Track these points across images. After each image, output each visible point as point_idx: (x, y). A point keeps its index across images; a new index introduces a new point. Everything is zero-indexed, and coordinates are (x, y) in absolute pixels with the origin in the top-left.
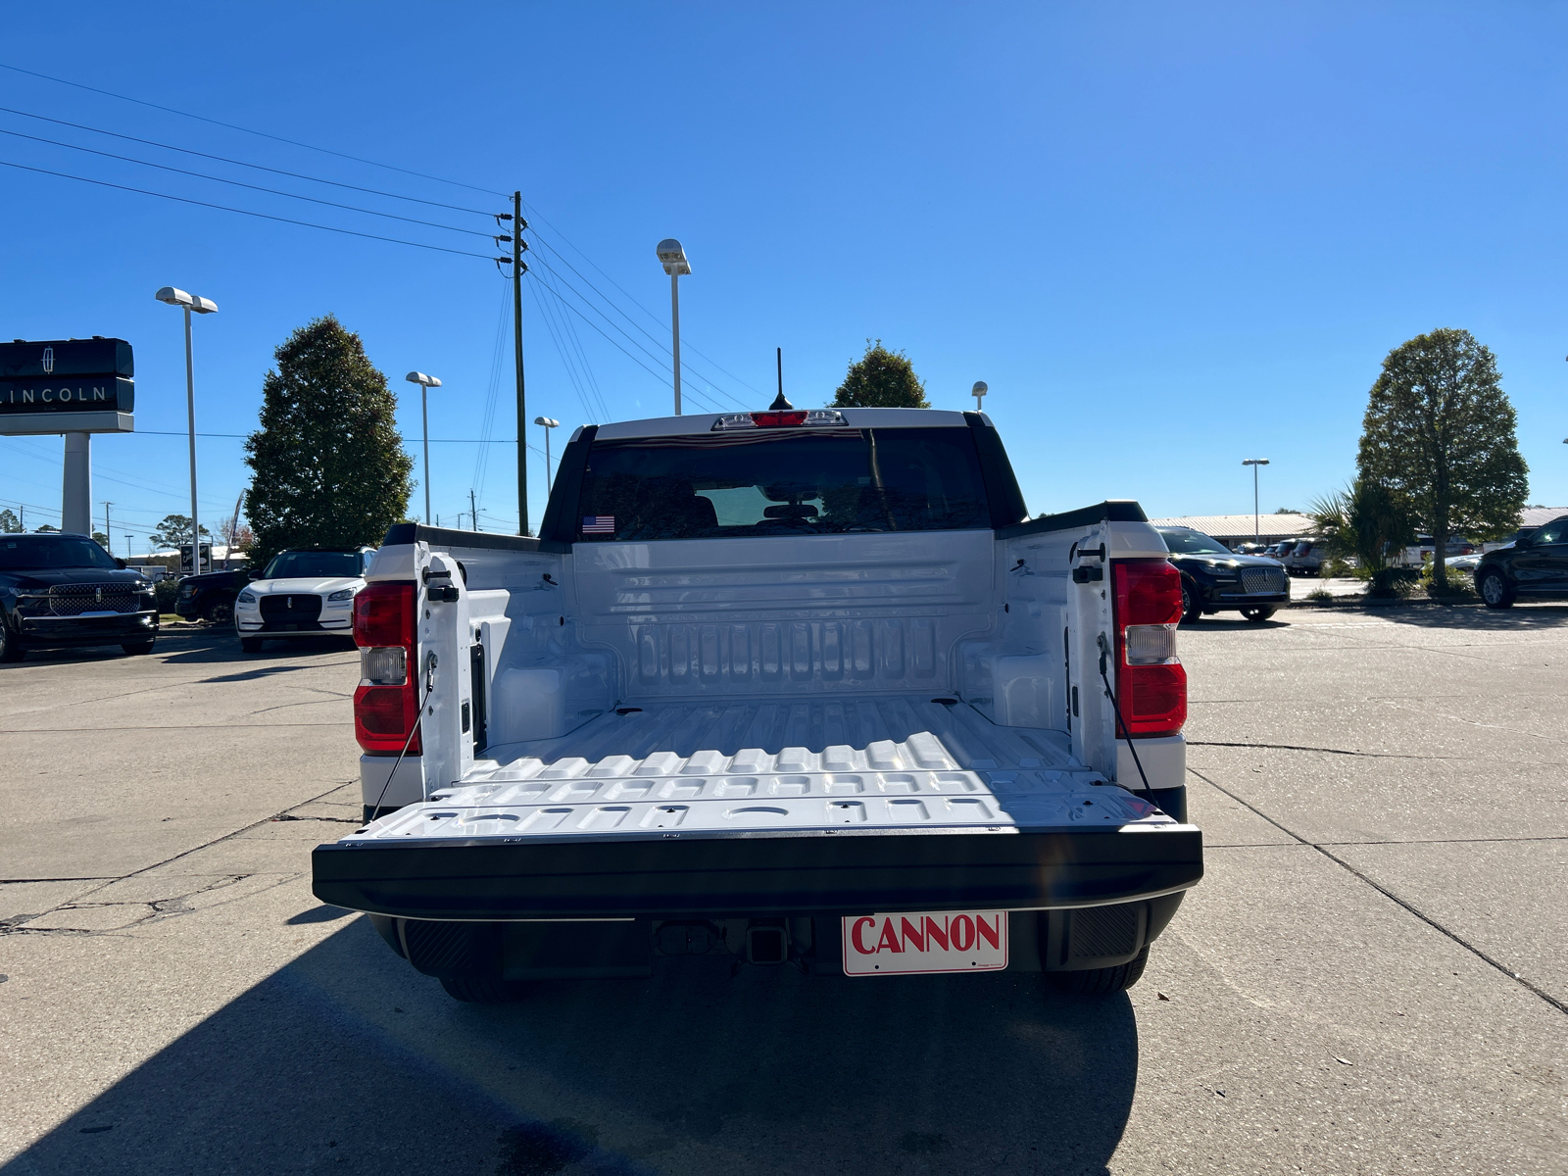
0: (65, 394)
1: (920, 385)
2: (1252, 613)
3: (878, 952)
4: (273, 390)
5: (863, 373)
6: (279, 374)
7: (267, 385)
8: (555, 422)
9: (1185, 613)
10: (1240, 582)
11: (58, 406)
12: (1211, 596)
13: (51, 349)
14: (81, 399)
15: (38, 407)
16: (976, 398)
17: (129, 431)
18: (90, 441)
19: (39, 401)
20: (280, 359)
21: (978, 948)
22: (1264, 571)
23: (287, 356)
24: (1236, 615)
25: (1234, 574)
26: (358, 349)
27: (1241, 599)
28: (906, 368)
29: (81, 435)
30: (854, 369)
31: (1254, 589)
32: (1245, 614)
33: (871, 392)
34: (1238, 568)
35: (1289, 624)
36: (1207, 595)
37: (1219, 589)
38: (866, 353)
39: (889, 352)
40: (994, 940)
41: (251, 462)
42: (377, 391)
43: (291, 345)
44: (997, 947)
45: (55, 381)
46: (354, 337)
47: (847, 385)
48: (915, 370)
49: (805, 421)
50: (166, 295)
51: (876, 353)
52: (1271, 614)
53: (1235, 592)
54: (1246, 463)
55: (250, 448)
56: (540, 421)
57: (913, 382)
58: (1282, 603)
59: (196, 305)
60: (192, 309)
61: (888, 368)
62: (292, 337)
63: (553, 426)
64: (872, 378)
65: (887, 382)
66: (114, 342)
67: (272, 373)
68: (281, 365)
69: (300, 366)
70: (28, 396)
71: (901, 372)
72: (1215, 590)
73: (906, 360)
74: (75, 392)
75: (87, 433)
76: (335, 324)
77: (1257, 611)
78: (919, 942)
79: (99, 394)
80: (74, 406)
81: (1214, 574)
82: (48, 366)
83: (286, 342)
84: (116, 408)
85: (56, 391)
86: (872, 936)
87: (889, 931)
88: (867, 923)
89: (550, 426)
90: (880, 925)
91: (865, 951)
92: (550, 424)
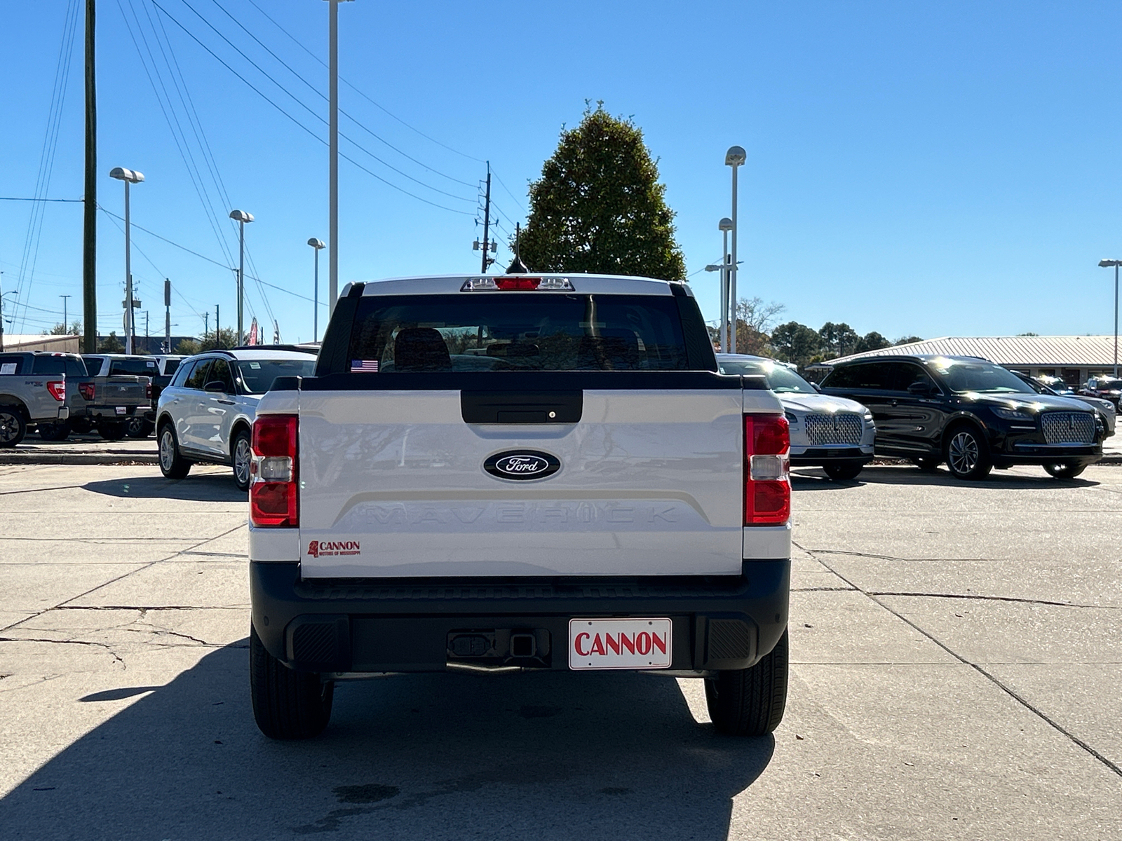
1: (653, 161)
2: (1057, 468)
3: (591, 654)
5: (580, 144)
8: (139, 175)
9: (972, 466)
10: (1039, 431)
12: (1004, 445)
16: (730, 168)
21: (653, 653)
22: (1069, 416)
24: (1039, 471)
25: (1032, 420)
27: (1041, 451)
28: (635, 139)
30: (568, 137)
31: (1057, 438)
32: (1050, 470)
33: (588, 170)
34: (1042, 412)
35: (1099, 484)
36: (999, 445)
37: (1014, 438)
38: (584, 117)
39: (613, 117)
40: (662, 647)
44: (665, 653)
47: (558, 158)
48: (646, 143)
49: (540, 287)
51: (596, 118)
52: (1080, 470)
53: (1035, 442)
54: (1104, 264)
56: (117, 174)
57: (644, 158)
58: (1092, 457)
61: (612, 138)
63: (135, 180)
64: (590, 152)
65: (610, 157)
71: (628, 144)
72: (1011, 439)
73: (635, 129)
77: (1063, 467)
78: (616, 648)
81: (1009, 418)
86: (587, 645)
87: (598, 640)
88: (585, 636)
89: (132, 181)
90: (593, 638)
91: (582, 654)
92: (132, 178)
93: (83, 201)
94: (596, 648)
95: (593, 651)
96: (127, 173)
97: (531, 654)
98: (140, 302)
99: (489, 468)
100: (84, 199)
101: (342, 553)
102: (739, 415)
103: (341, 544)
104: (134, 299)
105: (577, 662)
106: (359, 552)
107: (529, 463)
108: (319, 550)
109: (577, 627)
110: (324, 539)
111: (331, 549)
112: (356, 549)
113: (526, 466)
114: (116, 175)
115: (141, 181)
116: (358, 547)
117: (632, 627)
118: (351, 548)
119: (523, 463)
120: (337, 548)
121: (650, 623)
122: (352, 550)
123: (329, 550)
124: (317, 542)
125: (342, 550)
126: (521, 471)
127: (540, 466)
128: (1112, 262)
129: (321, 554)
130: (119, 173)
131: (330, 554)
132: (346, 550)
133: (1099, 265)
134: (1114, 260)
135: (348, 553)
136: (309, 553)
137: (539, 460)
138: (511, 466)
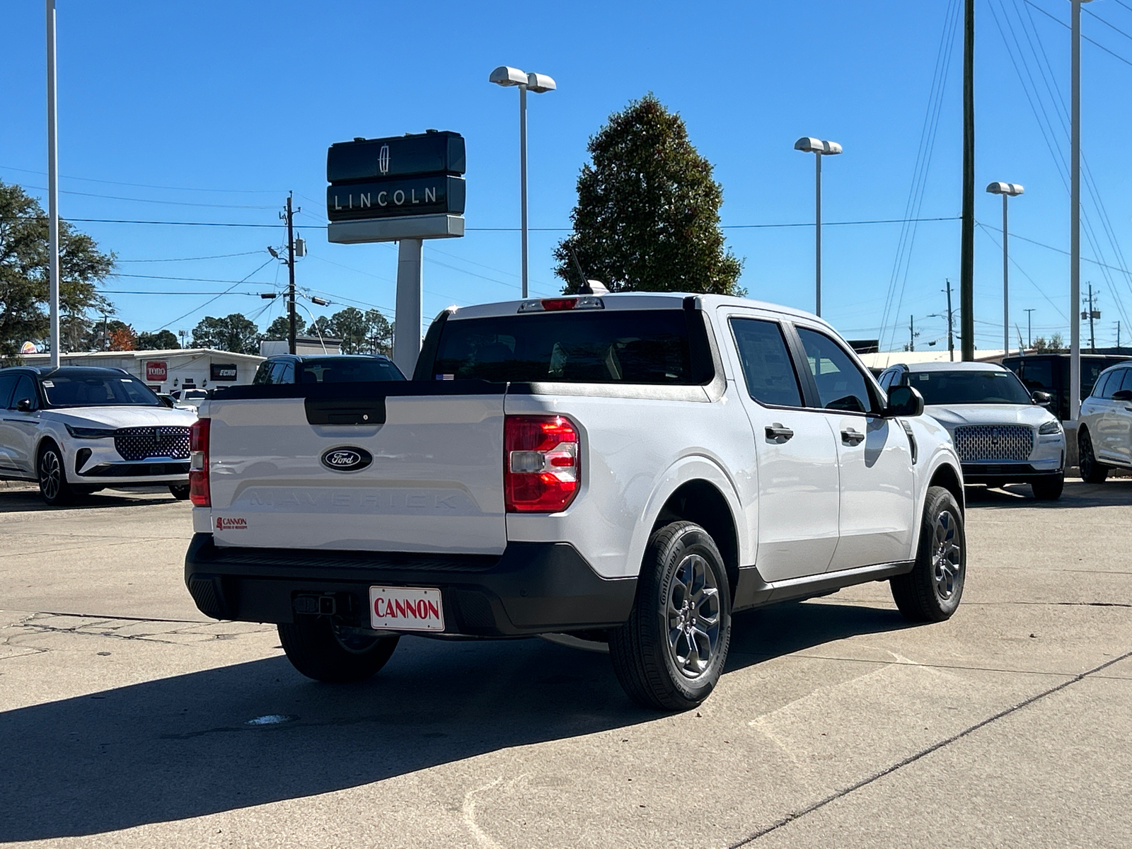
0: (398, 197)
3: (386, 617)
4: (586, 188)
6: (594, 168)
7: (580, 183)
11: (391, 210)
13: (387, 147)
14: (414, 202)
15: (374, 212)
17: (459, 236)
18: (422, 248)
19: (375, 205)
20: (594, 151)
21: (429, 619)
23: (603, 147)
26: (680, 134)
29: (415, 241)
40: (436, 614)
41: (561, 272)
42: (694, 183)
43: (606, 134)
44: (438, 619)
45: (390, 181)
46: (675, 119)
50: (500, 77)
55: (561, 257)
59: (532, 85)
60: (528, 89)
62: (607, 124)
63: (1013, 193)
66: (446, 135)
67: (587, 167)
68: (595, 158)
69: (617, 157)
70: (365, 200)
74: (408, 193)
75: (419, 240)
76: (655, 105)
78: (403, 613)
79: (430, 194)
80: (409, 209)
82: (384, 166)
83: (600, 131)
84: (446, 211)
85: (390, 193)
86: (383, 608)
87: (390, 605)
88: (380, 601)
89: (1009, 194)
90: (386, 602)
91: (380, 616)
92: (1009, 191)
93: (961, 218)
94: (389, 611)
95: (387, 613)
96: (1004, 186)
97: (332, 612)
98: (1099, 313)
99: (323, 460)
100: (961, 216)
101: (236, 527)
102: (501, 417)
103: (235, 520)
104: (1093, 310)
105: (377, 623)
106: (246, 527)
107: (347, 457)
108: (223, 525)
109: (375, 592)
110: (226, 516)
111: (230, 524)
112: (244, 525)
113: (345, 459)
114: (993, 190)
115: (1020, 193)
116: (245, 523)
117: (413, 595)
118: (241, 523)
119: (343, 457)
120: (233, 524)
121: (426, 592)
122: (242, 525)
123: (228, 525)
124: (221, 518)
125: (236, 525)
126: (342, 464)
127: (355, 458)
129: (225, 527)
130: (995, 187)
131: (229, 527)
132: (239, 525)
135: (240, 528)
136: (218, 527)
137: (353, 454)
138: (335, 459)
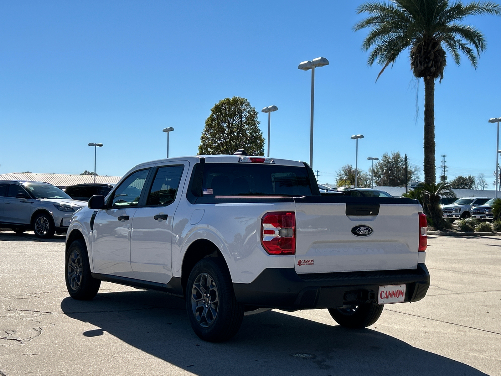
21: (400, 297)
44: (403, 297)
54: (90, 145)
78: (391, 296)
86: (384, 295)
87: (386, 294)
88: (383, 292)
90: (385, 292)
91: (383, 299)
94: (386, 296)
99: (353, 231)
101: (308, 264)
103: (308, 261)
105: (381, 302)
106: (313, 264)
107: (366, 230)
108: (301, 263)
110: (303, 259)
111: (305, 262)
116: (313, 262)
117: (395, 288)
118: (310, 262)
119: (364, 230)
120: (307, 262)
121: (400, 287)
122: (311, 263)
123: (304, 263)
124: (301, 260)
126: (364, 233)
127: (369, 231)
128: (94, 144)
129: (302, 265)
131: (304, 264)
133: (88, 145)
134: (95, 143)
135: (310, 264)
136: (298, 264)
137: (368, 229)
138: (361, 231)
